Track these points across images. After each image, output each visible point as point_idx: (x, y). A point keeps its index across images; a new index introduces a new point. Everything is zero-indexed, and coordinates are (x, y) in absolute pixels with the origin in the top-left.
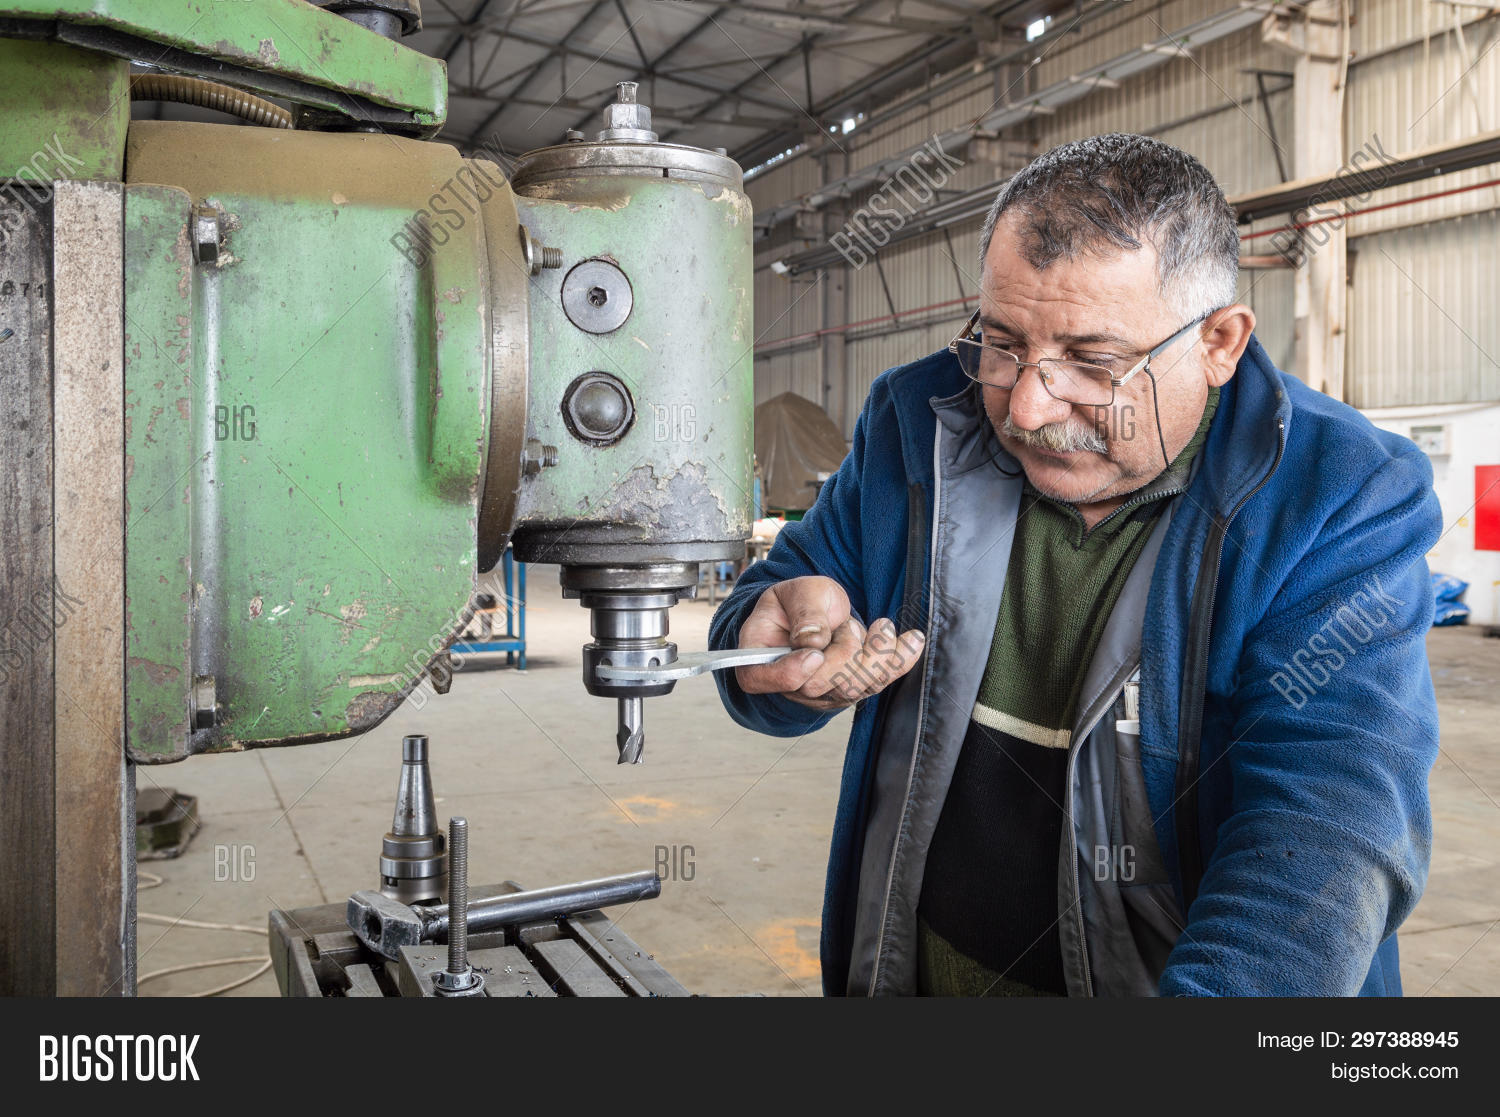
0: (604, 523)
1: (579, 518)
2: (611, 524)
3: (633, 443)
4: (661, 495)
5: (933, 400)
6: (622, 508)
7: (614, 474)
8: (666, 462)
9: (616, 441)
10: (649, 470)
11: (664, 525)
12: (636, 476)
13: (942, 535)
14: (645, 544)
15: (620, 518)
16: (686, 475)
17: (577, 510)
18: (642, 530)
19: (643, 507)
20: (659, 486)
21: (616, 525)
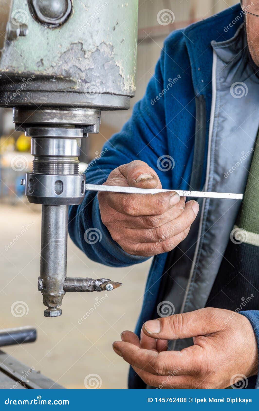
0: (52, 77)
1: (38, 73)
2: (56, 78)
3: (71, 28)
4: (87, 61)
5: (213, 43)
6: (63, 68)
7: (59, 46)
8: (90, 41)
9: (60, 25)
10: (80, 45)
11: (88, 81)
12: (72, 49)
13: (216, 125)
14: (76, 92)
15: (62, 74)
16: (102, 50)
17: (36, 68)
18: (75, 83)
19: (76, 69)
20: (86, 56)
21: (59, 79)
